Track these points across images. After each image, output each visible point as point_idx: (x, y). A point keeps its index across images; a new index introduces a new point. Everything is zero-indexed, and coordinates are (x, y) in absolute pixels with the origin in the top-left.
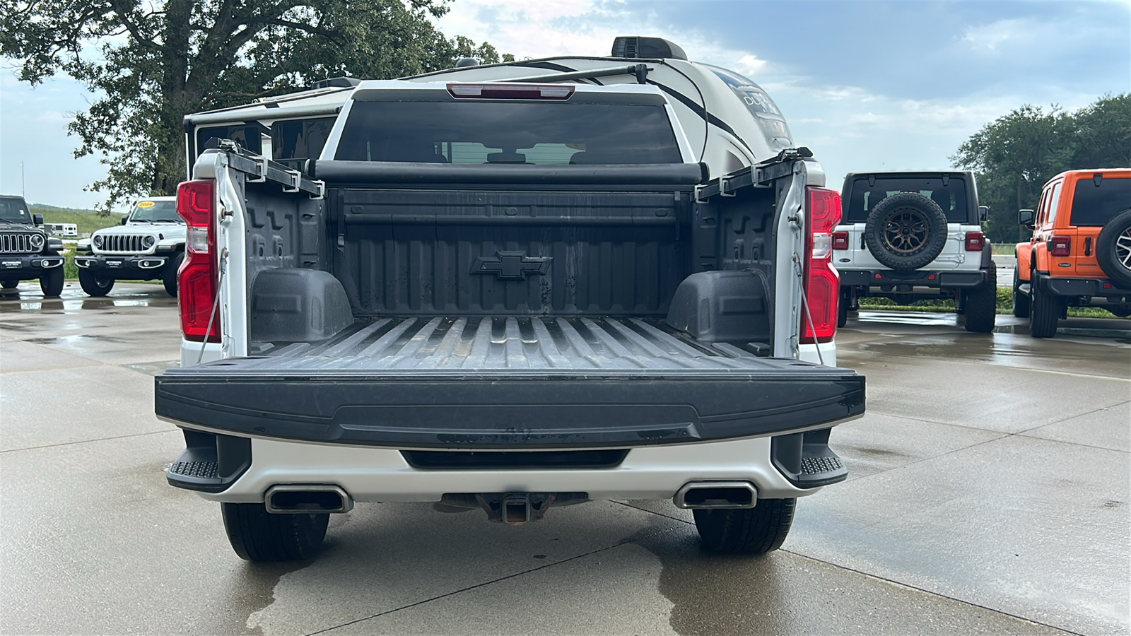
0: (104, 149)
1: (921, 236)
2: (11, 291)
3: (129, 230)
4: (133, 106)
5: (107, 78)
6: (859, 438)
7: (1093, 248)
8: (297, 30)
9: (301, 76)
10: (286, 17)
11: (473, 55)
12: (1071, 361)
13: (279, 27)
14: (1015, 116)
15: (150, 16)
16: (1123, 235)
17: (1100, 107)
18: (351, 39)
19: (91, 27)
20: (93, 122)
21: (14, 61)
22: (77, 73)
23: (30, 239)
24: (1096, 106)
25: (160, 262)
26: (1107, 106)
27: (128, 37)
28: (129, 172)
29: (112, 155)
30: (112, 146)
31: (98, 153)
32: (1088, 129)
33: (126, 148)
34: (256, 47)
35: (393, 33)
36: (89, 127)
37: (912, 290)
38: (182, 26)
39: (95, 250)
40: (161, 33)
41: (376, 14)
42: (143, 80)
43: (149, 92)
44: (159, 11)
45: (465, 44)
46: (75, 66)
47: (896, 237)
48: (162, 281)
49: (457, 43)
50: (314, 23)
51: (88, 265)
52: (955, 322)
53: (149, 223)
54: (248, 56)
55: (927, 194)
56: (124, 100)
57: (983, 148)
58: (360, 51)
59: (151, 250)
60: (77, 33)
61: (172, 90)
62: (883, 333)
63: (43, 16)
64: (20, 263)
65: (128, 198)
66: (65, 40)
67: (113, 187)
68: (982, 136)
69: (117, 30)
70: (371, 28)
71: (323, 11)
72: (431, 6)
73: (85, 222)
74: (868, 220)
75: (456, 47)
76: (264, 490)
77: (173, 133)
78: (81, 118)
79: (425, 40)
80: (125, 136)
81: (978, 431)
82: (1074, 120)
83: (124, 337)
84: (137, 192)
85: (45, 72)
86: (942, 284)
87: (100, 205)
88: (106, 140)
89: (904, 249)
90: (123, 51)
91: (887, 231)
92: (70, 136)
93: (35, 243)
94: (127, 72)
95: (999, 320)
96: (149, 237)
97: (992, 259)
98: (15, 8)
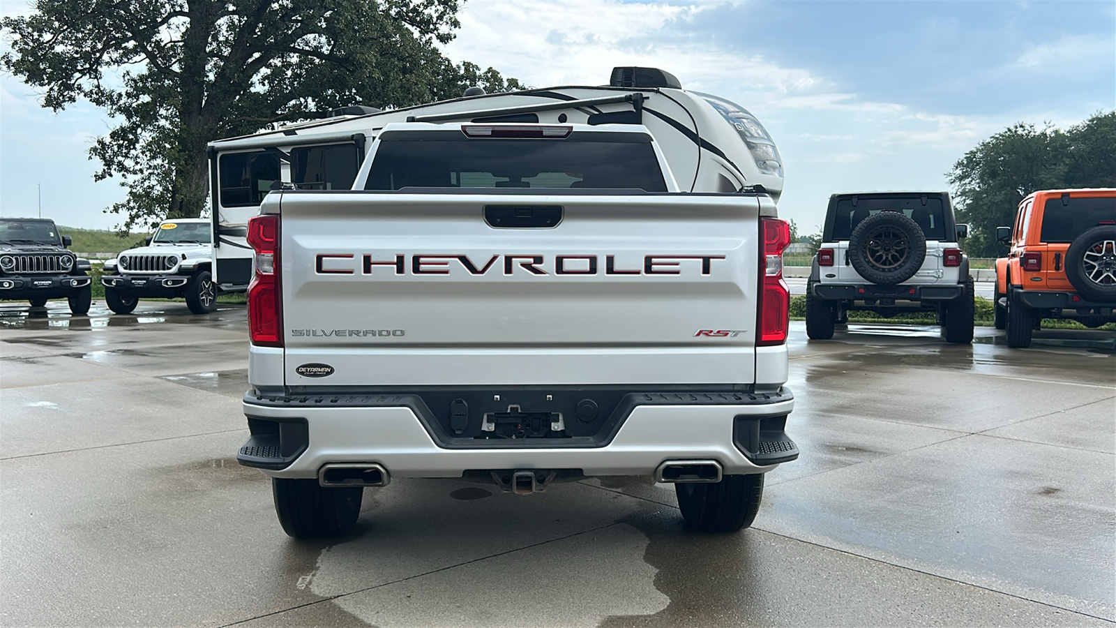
0: (123, 172)
1: (901, 253)
2: (39, 309)
3: (153, 250)
4: (151, 131)
5: (127, 104)
6: (833, 438)
7: (1062, 263)
8: (310, 57)
9: (313, 101)
10: (299, 45)
11: (479, 79)
12: (1041, 369)
13: (292, 54)
14: (1009, 133)
15: (169, 45)
16: (1090, 251)
17: (1092, 124)
18: (361, 65)
19: (112, 55)
20: (113, 146)
21: (38, 88)
22: (98, 99)
23: (60, 260)
24: (1088, 123)
25: (183, 281)
26: (1099, 123)
27: (147, 65)
28: (147, 194)
29: (131, 178)
30: (131, 170)
31: (117, 176)
32: (1083, 146)
33: (145, 171)
34: (269, 73)
35: (401, 59)
36: (109, 151)
37: (894, 303)
38: (199, 54)
39: (121, 269)
40: (179, 61)
41: (385, 42)
42: (161, 106)
43: (166, 117)
44: (177, 40)
45: (471, 69)
46: (96, 93)
47: (878, 254)
48: (184, 299)
49: (463, 68)
50: (326, 50)
51: (114, 284)
52: (939, 334)
53: (172, 244)
54: (262, 82)
55: (908, 213)
56: (142, 125)
57: (978, 165)
58: (370, 77)
59: (174, 269)
60: (98, 62)
61: (189, 116)
62: (867, 344)
63: (66, 46)
64: (50, 282)
65: (146, 219)
66: (86, 69)
67: (132, 208)
68: (977, 152)
69: (137, 58)
70: (380, 55)
71: (334, 38)
72: (438, 33)
73: (99, 242)
74: (851, 238)
75: (462, 72)
76: (318, 468)
77: (190, 157)
78: (101, 142)
79: (433, 65)
80: (143, 160)
81: (942, 431)
82: (1067, 136)
83: (154, 351)
84: (155, 214)
85: (67, 99)
86: (922, 298)
87: (120, 226)
88: (125, 163)
89: (886, 265)
90: (142, 78)
91: (870, 248)
92: (90, 160)
93: (65, 264)
94: (145, 98)
95: (978, 332)
96: (172, 257)
97: (970, 273)
98: (40, 38)
